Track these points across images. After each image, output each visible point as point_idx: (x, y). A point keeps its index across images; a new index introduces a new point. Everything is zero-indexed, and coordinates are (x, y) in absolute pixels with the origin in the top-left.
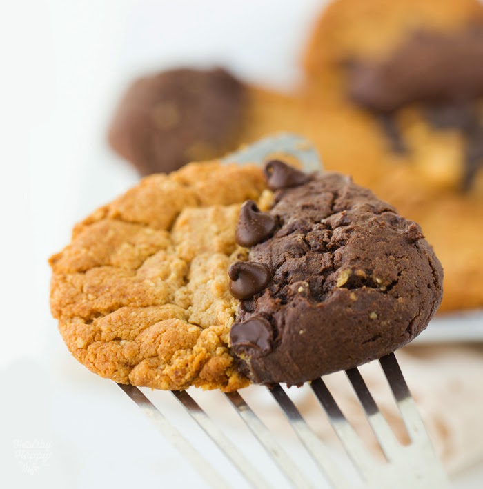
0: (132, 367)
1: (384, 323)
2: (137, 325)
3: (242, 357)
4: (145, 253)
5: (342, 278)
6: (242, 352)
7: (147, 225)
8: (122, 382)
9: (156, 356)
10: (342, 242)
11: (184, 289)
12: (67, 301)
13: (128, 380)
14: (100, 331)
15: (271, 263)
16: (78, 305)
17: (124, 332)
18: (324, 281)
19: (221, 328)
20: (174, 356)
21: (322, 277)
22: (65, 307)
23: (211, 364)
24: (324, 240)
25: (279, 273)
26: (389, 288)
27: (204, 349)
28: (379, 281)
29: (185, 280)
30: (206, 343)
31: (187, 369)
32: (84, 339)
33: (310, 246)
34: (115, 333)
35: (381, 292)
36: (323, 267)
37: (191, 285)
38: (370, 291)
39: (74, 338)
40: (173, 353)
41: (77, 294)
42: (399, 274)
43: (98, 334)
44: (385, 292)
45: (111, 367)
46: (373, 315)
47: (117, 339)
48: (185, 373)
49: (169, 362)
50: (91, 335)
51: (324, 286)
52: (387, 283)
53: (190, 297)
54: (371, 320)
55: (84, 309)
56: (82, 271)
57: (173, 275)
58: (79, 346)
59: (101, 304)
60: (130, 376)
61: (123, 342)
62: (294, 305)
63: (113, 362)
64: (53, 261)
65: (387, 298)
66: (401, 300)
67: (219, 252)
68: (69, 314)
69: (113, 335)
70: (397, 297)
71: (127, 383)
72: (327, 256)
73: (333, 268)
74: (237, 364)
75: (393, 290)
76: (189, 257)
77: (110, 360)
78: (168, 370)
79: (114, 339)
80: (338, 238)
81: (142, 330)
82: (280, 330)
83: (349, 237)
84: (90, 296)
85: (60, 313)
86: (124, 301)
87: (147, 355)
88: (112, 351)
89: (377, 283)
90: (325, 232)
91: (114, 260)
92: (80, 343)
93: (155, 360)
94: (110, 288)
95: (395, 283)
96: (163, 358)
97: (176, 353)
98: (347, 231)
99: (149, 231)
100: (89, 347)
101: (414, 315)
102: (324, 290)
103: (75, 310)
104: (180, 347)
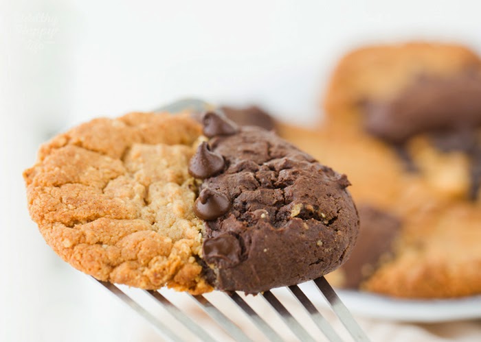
0: (114, 267)
1: (327, 250)
2: (117, 233)
3: (212, 267)
4: (108, 176)
5: (296, 210)
6: (212, 263)
7: (104, 153)
8: (104, 279)
9: (136, 259)
10: (289, 182)
11: (147, 208)
12: (49, 208)
13: (109, 278)
14: (84, 235)
15: (229, 193)
16: (60, 212)
17: (106, 238)
18: (277, 212)
19: (192, 242)
20: (153, 261)
21: (276, 208)
22: (47, 213)
23: (186, 271)
24: (272, 179)
25: (238, 202)
27: (179, 257)
28: (323, 215)
29: (146, 203)
30: (180, 252)
31: (165, 272)
32: (71, 240)
33: (260, 183)
34: (98, 238)
35: (325, 224)
36: (275, 201)
37: (153, 206)
38: (317, 223)
39: (60, 239)
40: (152, 258)
41: (58, 204)
42: (338, 212)
43: (83, 238)
44: (327, 225)
45: (97, 266)
46: (320, 243)
47: (100, 243)
48: (163, 276)
49: (147, 265)
50: (77, 238)
51: (278, 215)
52: (330, 218)
53: (154, 215)
54: (318, 246)
55: (65, 216)
56: (57, 185)
57: (137, 196)
58: (66, 246)
59: (81, 213)
60: (112, 275)
61: (104, 246)
62: (259, 228)
63: (98, 261)
64: (27, 175)
65: (330, 231)
66: (339, 232)
67: (172, 181)
68: (51, 219)
69: (96, 240)
70: (337, 230)
71: (106, 281)
72: (278, 192)
73: (285, 202)
74: (206, 272)
75: (334, 224)
76: (147, 183)
77: (97, 259)
78: (147, 272)
79: (97, 243)
80: (285, 178)
81: (120, 238)
82: (247, 247)
83: (296, 178)
84: (70, 206)
85: (43, 217)
86: (101, 213)
87: (128, 258)
88: (97, 252)
89: (321, 217)
90: (272, 173)
91: (82, 179)
92: (67, 243)
93: (134, 263)
94: (86, 201)
95: (335, 218)
96: (142, 262)
97: (155, 259)
98: (294, 173)
99: (107, 159)
100: (75, 248)
101: (346, 246)
102: (278, 218)
103: (57, 217)
104: (158, 254)
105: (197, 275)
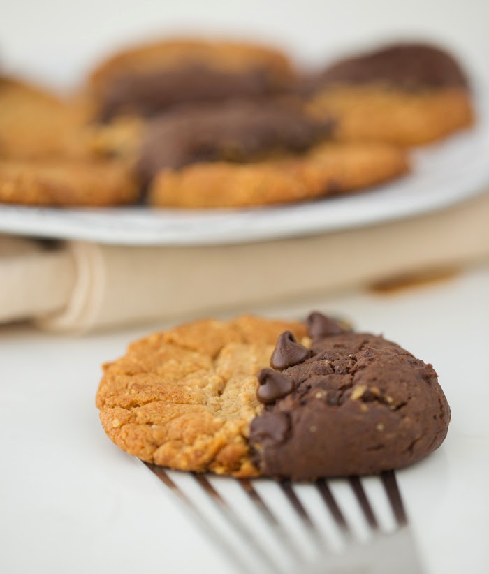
0: (158, 447)
1: (388, 436)
2: (170, 414)
3: (257, 446)
4: (188, 370)
5: (358, 392)
6: (257, 442)
7: (194, 350)
8: (148, 459)
9: (180, 439)
10: (363, 367)
11: (218, 398)
12: (112, 393)
13: (153, 459)
14: (136, 416)
15: (298, 379)
16: (120, 396)
17: (156, 419)
18: (341, 396)
19: (243, 422)
20: (197, 439)
21: (339, 392)
22: (108, 397)
23: (228, 451)
24: (348, 366)
25: (303, 386)
26: (399, 407)
27: (224, 436)
28: (390, 400)
29: (220, 393)
30: (228, 432)
31: (206, 450)
32: (120, 420)
33: (334, 370)
34: (148, 418)
35: (391, 410)
36: (342, 384)
37: (224, 396)
38: (381, 407)
39: (111, 420)
40: (197, 437)
41: (122, 389)
42: (409, 399)
43: (134, 418)
44: (394, 411)
45: (139, 443)
46: (380, 427)
47: (150, 423)
48: (203, 453)
49: (191, 444)
50: (126, 417)
51: (341, 398)
52: (398, 403)
53: (221, 403)
54: (377, 431)
55: (124, 400)
56: (129, 374)
57: (210, 386)
58: (115, 426)
59: (142, 397)
60: (155, 455)
61: (154, 426)
63: (142, 440)
64: (106, 367)
65: (395, 416)
66: (407, 420)
67: (254, 375)
68: (111, 403)
69: (145, 420)
70: (404, 417)
71: (151, 462)
72: (348, 376)
73: (351, 386)
74: (252, 453)
75: (402, 410)
76: (226, 376)
77: (140, 437)
78: (188, 450)
79: (147, 423)
80: (360, 365)
81: (171, 419)
83: (370, 364)
84: (133, 391)
85: (104, 403)
86: (162, 398)
87: (173, 437)
88: (142, 431)
89: (388, 401)
91: (160, 370)
92: (116, 423)
93: (179, 443)
94: (151, 386)
95: (404, 404)
96: (187, 441)
97: (199, 437)
98: (370, 360)
99: (196, 356)
100: (123, 427)
101: (417, 437)
102: (340, 402)
103: (117, 401)
104: (204, 433)
105: (242, 456)
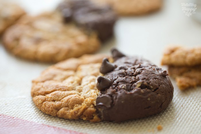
0: (59, 110)
1: (152, 102)
2: (61, 96)
3: (100, 109)
5: (139, 85)
6: (100, 108)
9: (68, 106)
11: (79, 86)
13: (57, 115)
14: (48, 98)
15: (112, 79)
16: (40, 91)
17: (56, 98)
18: (131, 86)
19: (93, 98)
20: (74, 107)
21: (131, 84)
24: (132, 72)
25: (115, 82)
26: (155, 90)
27: (86, 105)
29: (80, 84)
30: (87, 103)
31: (79, 111)
32: (42, 100)
33: (127, 74)
35: (152, 91)
36: (131, 81)
37: (82, 86)
38: (148, 90)
39: (38, 101)
40: (74, 105)
42: (159, 86)
44: (154, 91)
46: (149, 99)
47: (54, 101)
49: (72, 108)
50: (44, 99)
51: (132, 87)
52: (155, 88)
53: (82, 89)
54: (148, 101)
57: (76, 82)
60: (58, 113)
61: (56, 102)
62: (121, 92)
63: (51, 108)
65: (154, 94)
66: (159, 95)
69: (52, 99)
70: (158, 94)
72: (133, 77)
73: (135, 82)
74: (97, 112)
75: (157, 91)
76: (82, 77)
78: (72, 111)
80: (138, 72)
81: (63, 98)
82: (115, 101)
83: (142, 72)
86: (57, 89)
87: (65, 106)
88: (51, 104)
89: (151, 88)
90: (133, 70)
93: (67, 108)
95: (157, 88)
96: (70, 107)
98: (141, 70)
100: (43, 103)
101: (163, 101)
102: (132, 89)
104: (77, 104)
105: (94, 113)
